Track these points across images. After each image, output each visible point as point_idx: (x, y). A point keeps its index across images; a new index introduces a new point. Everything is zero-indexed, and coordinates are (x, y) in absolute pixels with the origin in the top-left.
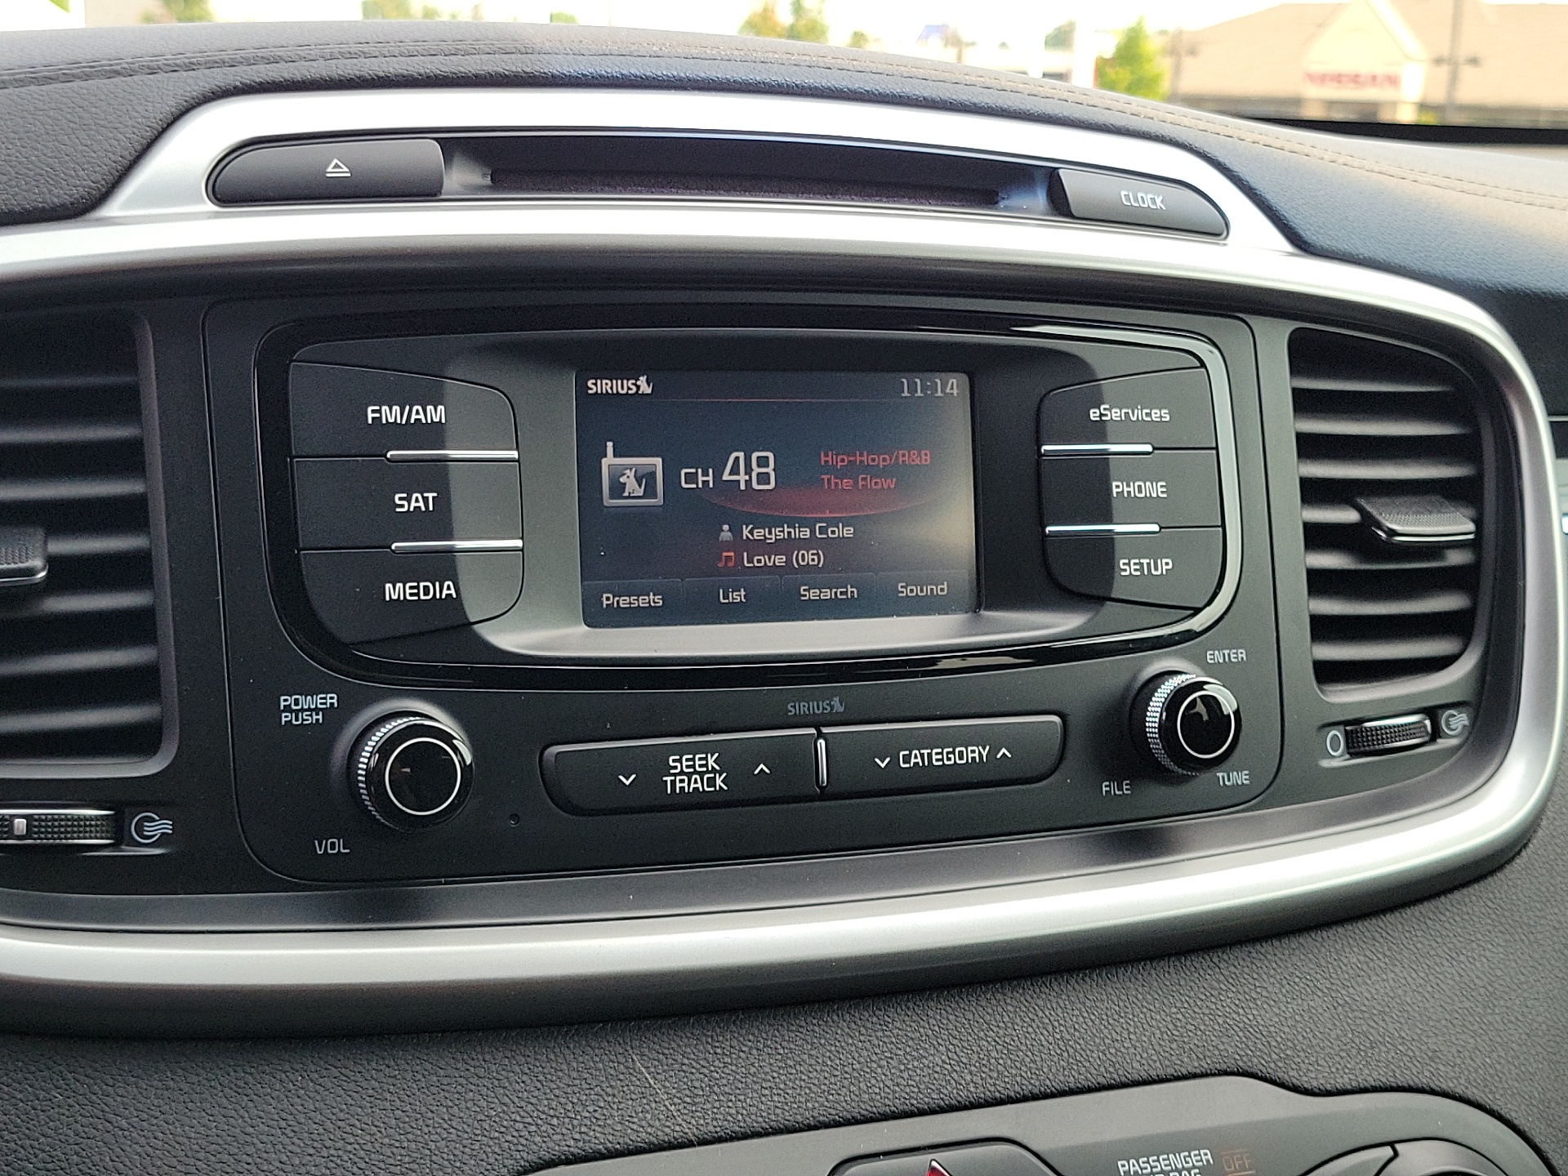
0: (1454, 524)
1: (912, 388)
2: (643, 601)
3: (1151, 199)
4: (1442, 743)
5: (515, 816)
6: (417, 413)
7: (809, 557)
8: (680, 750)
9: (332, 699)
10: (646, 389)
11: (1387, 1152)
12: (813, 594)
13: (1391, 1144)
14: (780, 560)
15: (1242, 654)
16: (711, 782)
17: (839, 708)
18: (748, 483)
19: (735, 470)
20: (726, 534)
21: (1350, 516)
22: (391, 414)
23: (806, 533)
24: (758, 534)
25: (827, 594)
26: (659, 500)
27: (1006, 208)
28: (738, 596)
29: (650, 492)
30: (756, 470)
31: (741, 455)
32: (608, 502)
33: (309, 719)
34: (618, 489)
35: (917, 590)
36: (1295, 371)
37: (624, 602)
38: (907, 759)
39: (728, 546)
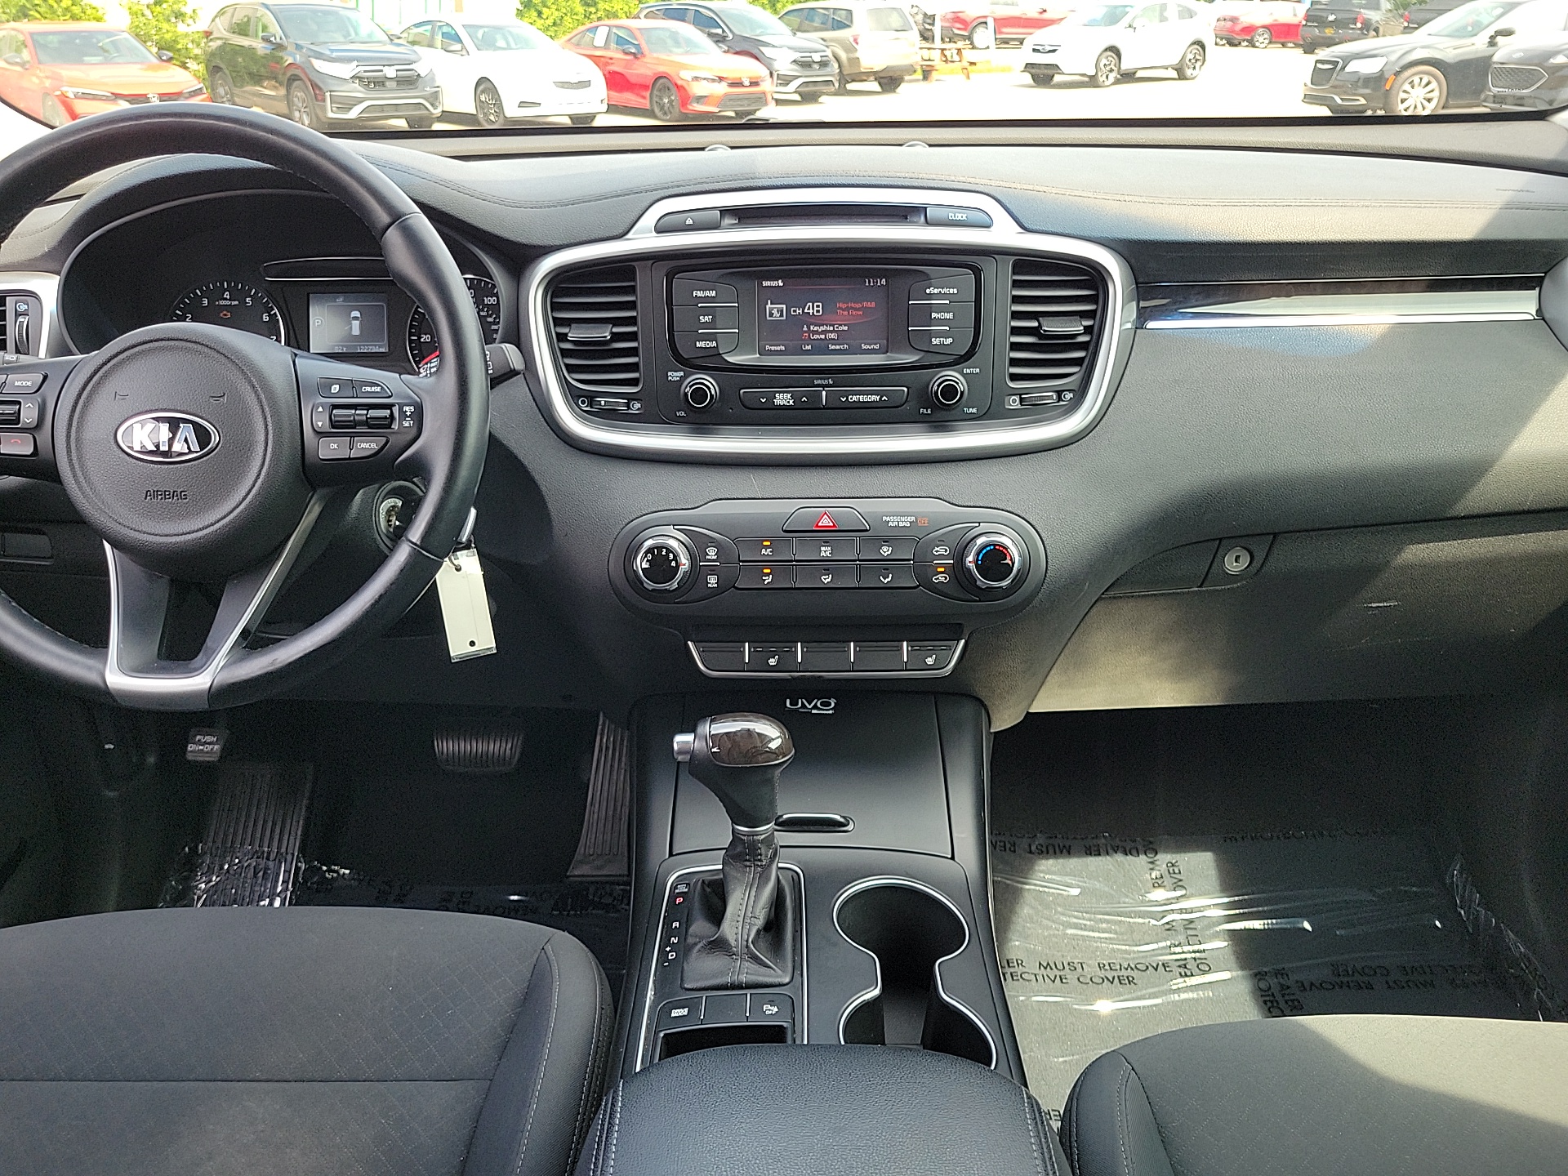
0: (1076, 327)
1: (869, 282)
2: (778, 348)
3: (960, 216)
4: (1062, 403)
5: (731, 409)
6: (707, 293)
7: (832, 336)
8: (780, 392)
9: (682, 373)
10: (781, 284)
11: (977, 524)
12: (833, 347)
13: (979, 523)
14: (823, 337)
15: (978, 370)
16: (789, 402)
17: (831, 382)
18: (813, 313)
19: (809, 309)
20: (805, 329)
21: (1035, 324)
22: (700, 294)
23: (832, 328)
24: (816, 329)
25: (838, 347)
26: (784, 318)
27: (910, 222)
28: (809, 347)
29: (782, 315)
30: (816, 309)
31: (811, 304)
32: (768, 318)
33: (675, 379)
34: (771, 315)
35: (868, 347)
36: (1014, 273)
37: (773, 348)
38: (851, 399)
39: (805, 332)
